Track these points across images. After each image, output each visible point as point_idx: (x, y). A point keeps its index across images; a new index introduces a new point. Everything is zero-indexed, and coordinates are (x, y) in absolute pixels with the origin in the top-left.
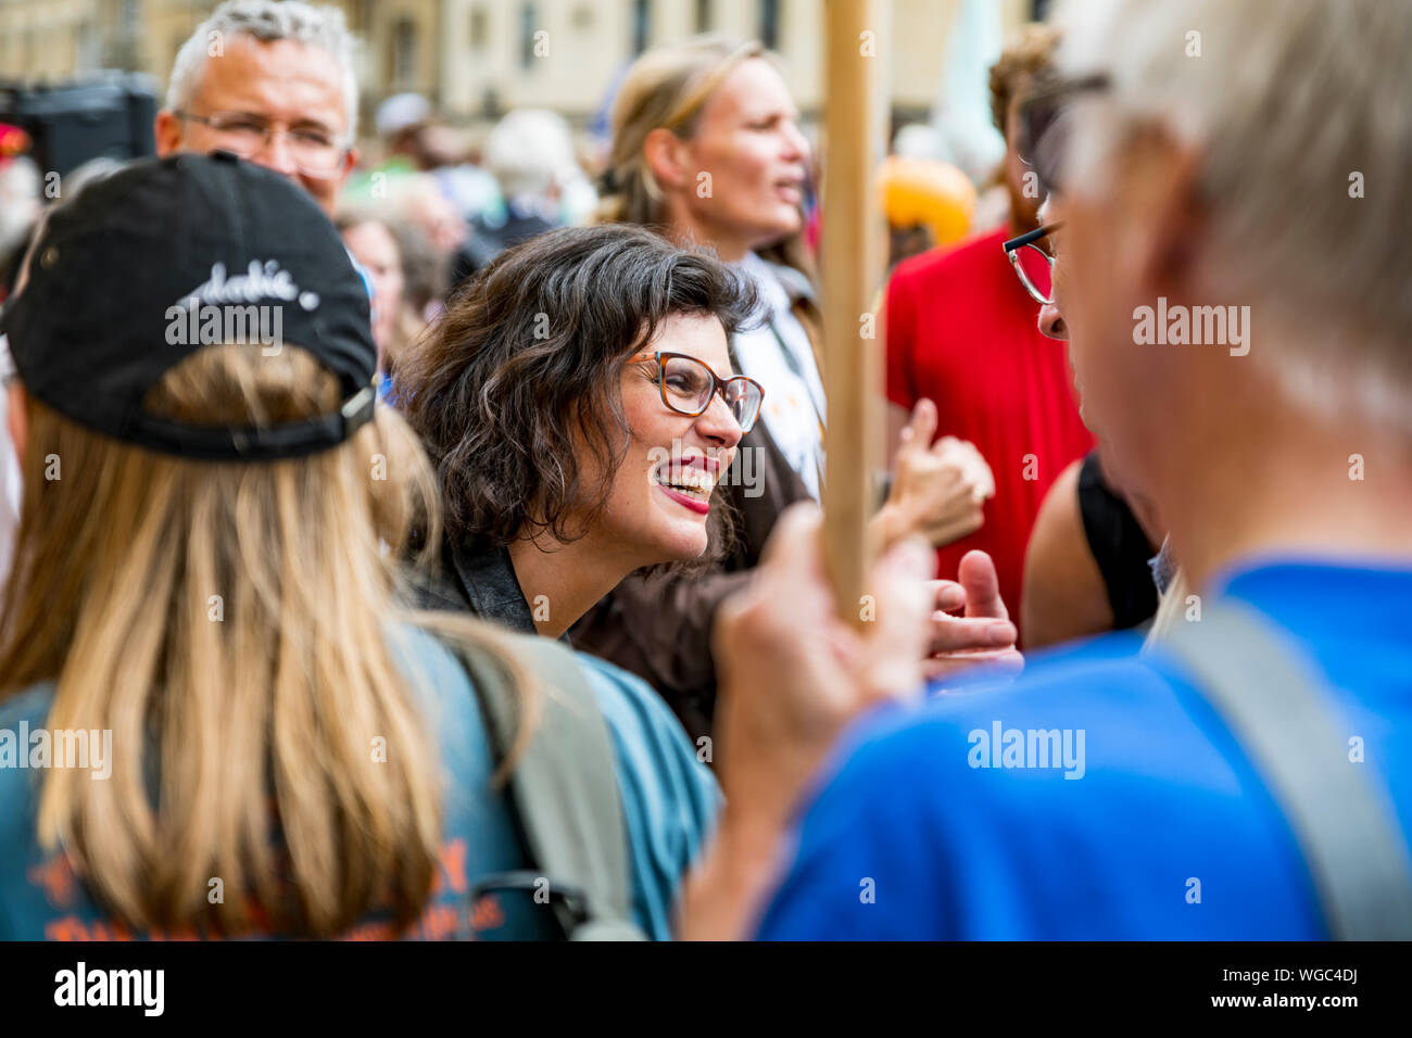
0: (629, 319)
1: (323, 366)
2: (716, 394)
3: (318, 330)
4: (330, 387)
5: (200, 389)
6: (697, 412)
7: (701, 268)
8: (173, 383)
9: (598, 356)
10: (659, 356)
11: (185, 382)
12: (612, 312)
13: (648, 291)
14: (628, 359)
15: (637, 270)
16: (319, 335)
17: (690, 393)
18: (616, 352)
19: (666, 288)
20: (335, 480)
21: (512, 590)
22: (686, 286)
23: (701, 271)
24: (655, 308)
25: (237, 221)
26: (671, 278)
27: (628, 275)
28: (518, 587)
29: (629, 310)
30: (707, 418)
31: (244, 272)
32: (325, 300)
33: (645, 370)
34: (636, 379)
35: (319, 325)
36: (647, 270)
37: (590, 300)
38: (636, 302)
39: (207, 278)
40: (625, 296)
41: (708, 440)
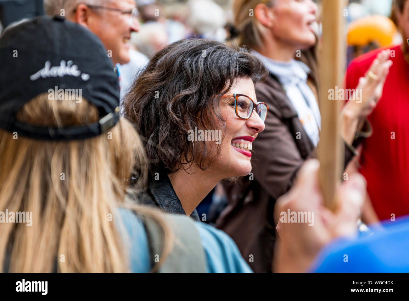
0: (222, 80)
1: (90, 103)
2: (254, 110)
3: (89, 89)
4: (93, 112)
5: (37, 111)
6: (248, 117)
7: (248, 59)
8: (27, 108)
9: (209, 94)
10: (235, 96)
11: (32, 109)
12: (214, 76)
13: (229, 69)
14: (221, 96)
15: (223, 60)
16: (89, 90)
17: (244, 109)
18: (217, 93)
19: (236, 67)
20: (97, 150)
21: (173, 195)
22: (242, 66)
23: (248, 60)
24: (232, 75)
25: (57, 44)
26: (238, 63)
27: (220, 61)
28: (175, 194)
29: (222, 76)
30: (251, 120)
31: (59, 65)
32: (92, 77)
33: (227, 101)
34: (224, 104)
35: (89, 87)
36: (227, 60)
37: (205, 72)
38: (225, 72)
39: (43, 67)
40: (220, 70)
41: (252, 129)
